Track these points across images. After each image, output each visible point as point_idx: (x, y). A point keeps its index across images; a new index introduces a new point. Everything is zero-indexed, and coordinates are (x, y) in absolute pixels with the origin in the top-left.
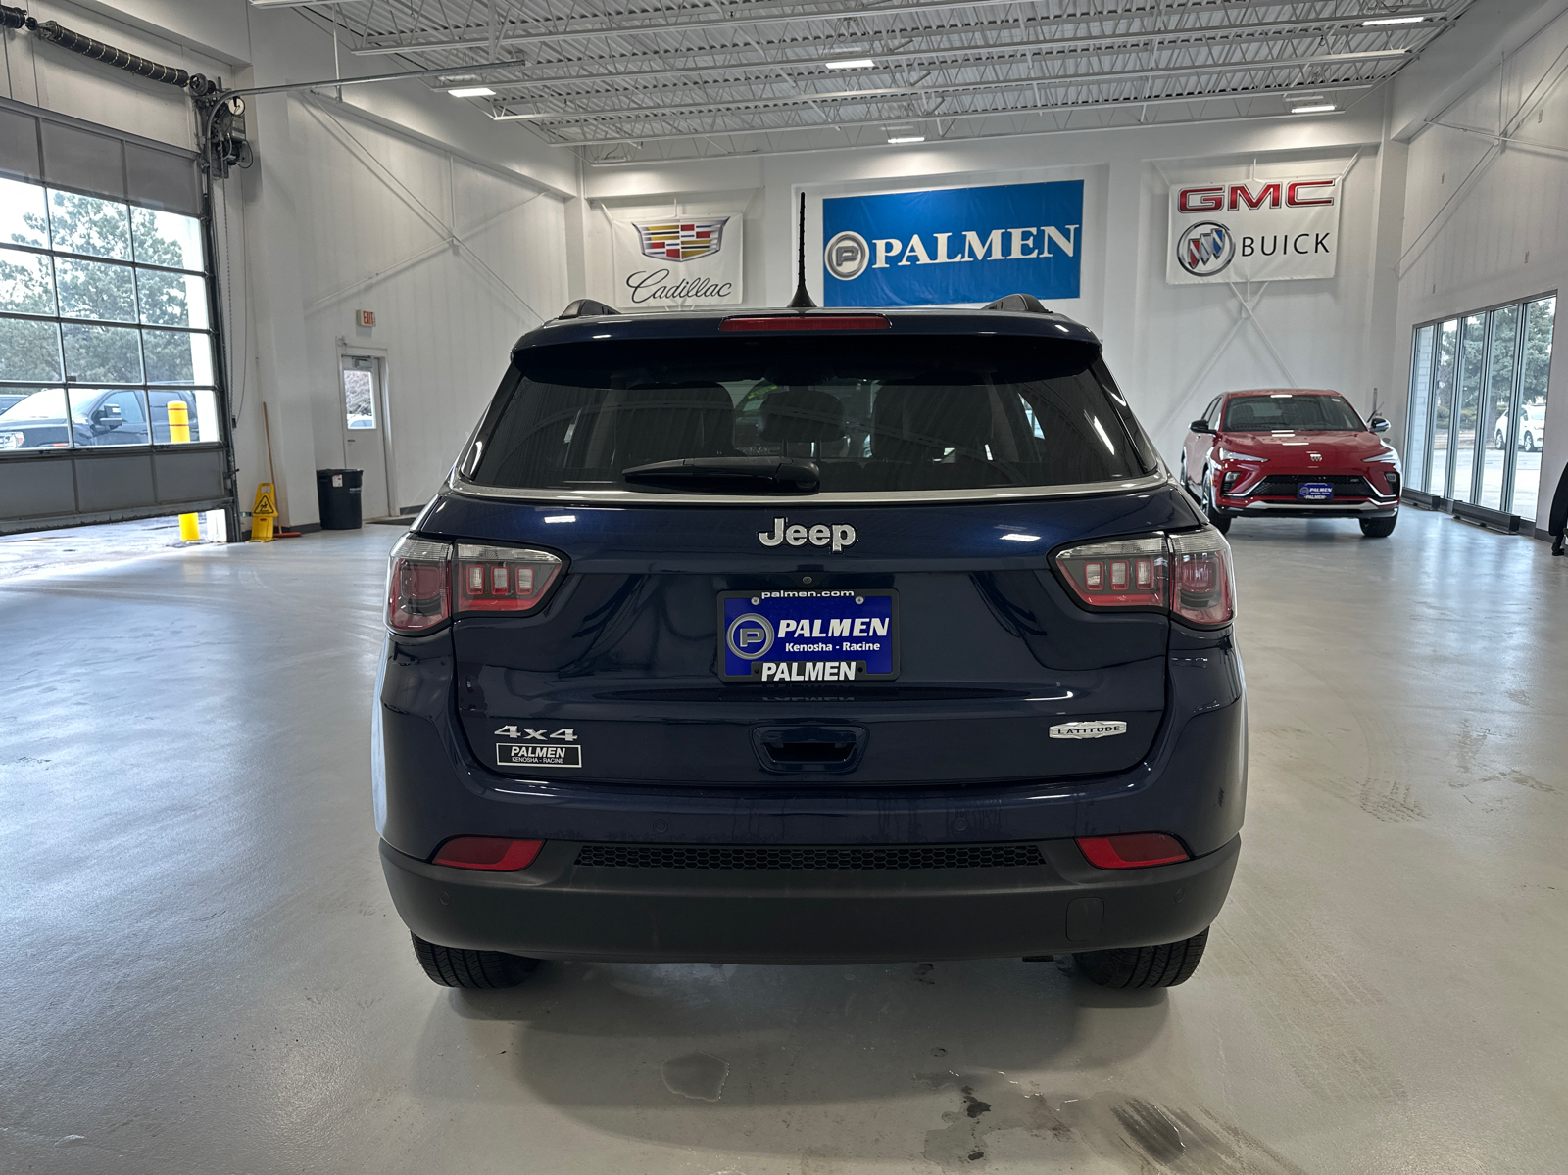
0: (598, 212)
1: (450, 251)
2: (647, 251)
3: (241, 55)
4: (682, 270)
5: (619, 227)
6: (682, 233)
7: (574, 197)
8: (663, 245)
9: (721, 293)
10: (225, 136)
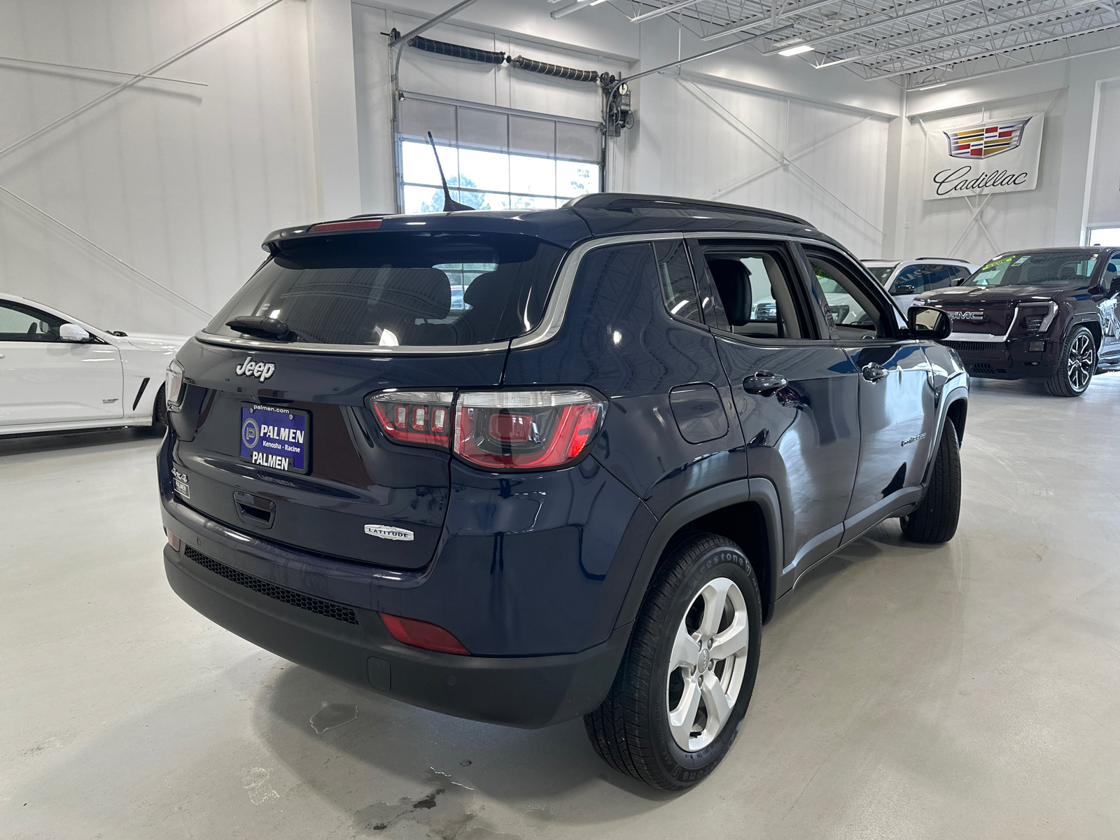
0: (917, 126)
1: (782, 169)
2: (953, 153)
3: (633, 55)
4: (982, 166)
5: (932, 136)
6: (986, 135)
7: (896, 117)
8: (968, 146)
9: (1016, 182)
10: (617, 110)
